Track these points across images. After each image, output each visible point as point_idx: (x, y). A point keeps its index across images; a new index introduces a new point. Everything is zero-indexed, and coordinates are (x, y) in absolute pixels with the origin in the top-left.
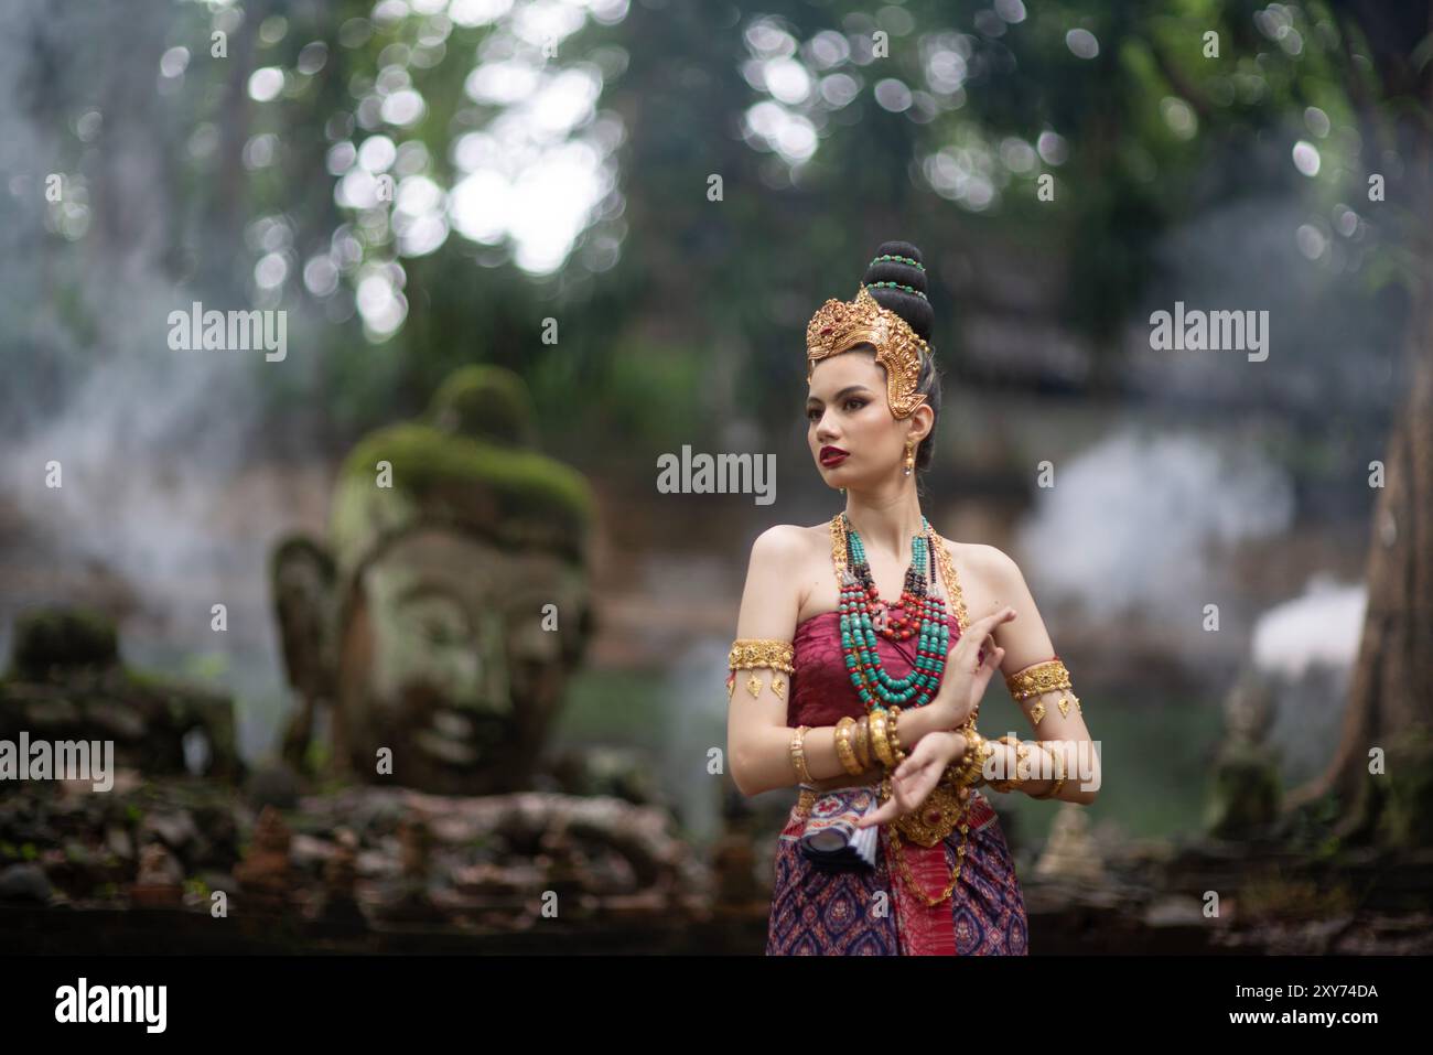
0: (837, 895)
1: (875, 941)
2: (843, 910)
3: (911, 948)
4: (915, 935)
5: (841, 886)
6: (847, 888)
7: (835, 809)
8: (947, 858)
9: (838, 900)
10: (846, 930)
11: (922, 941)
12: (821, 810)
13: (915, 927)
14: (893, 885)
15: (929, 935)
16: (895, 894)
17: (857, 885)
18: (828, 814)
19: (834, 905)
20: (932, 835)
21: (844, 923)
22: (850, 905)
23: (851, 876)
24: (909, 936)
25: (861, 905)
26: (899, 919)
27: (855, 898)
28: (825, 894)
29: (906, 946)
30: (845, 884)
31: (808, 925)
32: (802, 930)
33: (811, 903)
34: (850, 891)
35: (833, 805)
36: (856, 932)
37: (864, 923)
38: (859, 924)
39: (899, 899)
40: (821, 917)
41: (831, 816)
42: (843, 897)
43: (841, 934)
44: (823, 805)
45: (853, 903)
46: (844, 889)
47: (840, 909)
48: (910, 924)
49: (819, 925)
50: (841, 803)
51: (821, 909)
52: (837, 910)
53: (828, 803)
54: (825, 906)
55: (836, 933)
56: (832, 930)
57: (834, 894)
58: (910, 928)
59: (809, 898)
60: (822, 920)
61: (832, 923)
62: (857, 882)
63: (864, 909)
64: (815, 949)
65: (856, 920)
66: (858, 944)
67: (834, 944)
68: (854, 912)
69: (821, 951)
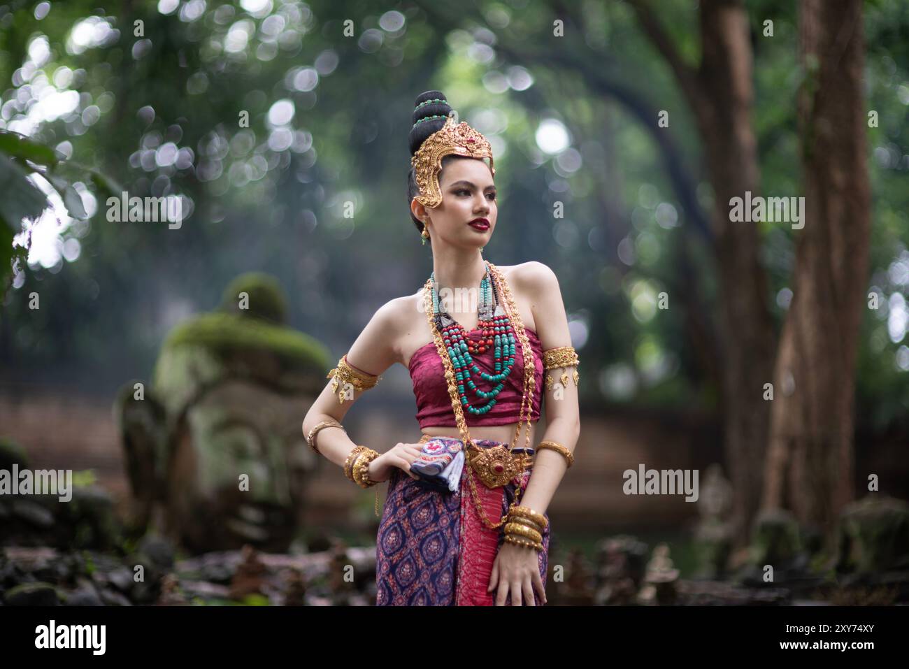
0: (424, 504)
1: (441, 539)
2: (426, 514)
3: (465, 549)
4: (470, 541)
5: (429, 499)
7: (438, 449)
8: (503, 500)
9: (424, 507)
11: (475, 547)
12: (429, 448)
13: (471, 536)
14: (463, 506)
16: (462, 512)
18: (433, 452)
19: (420, 510)
20: (495, 480)
21: (424, 523)
22: (430, 513)
23: (437, 494)
24: (465, 541)
25: (438, 514)
26: (462, 528)
28: (416, 501)
29: (463, 546)
30: (431, 499)
31: (399, 518)
32: (394, 521)
35: (438, 447)
36: (430, 530)
37: (436, 526)
38: (433, 525)
39: (464, 516)
40: (409, 516)
41: (434, 454)
42: (427, 506)
44: (432, 445)
45: (433, 511)
46: (429, 502)
47: (424, 513)
48: (468, 533)
50: (443, 446)
51: (410, 510)
52: (421, 513)
53: (435, 445)
54: (414, 509)
55: (417, 528)
56: (415, 525)
57: (422, 503)
58: (467, 536)
61: (416, 522)
62: (440, 500)
63: (439, 517)
64: (400, 535)
65: (432, 522)
66: (430, 538)
67: (415, 536)
68: (432, 517)
69: (405, 538)
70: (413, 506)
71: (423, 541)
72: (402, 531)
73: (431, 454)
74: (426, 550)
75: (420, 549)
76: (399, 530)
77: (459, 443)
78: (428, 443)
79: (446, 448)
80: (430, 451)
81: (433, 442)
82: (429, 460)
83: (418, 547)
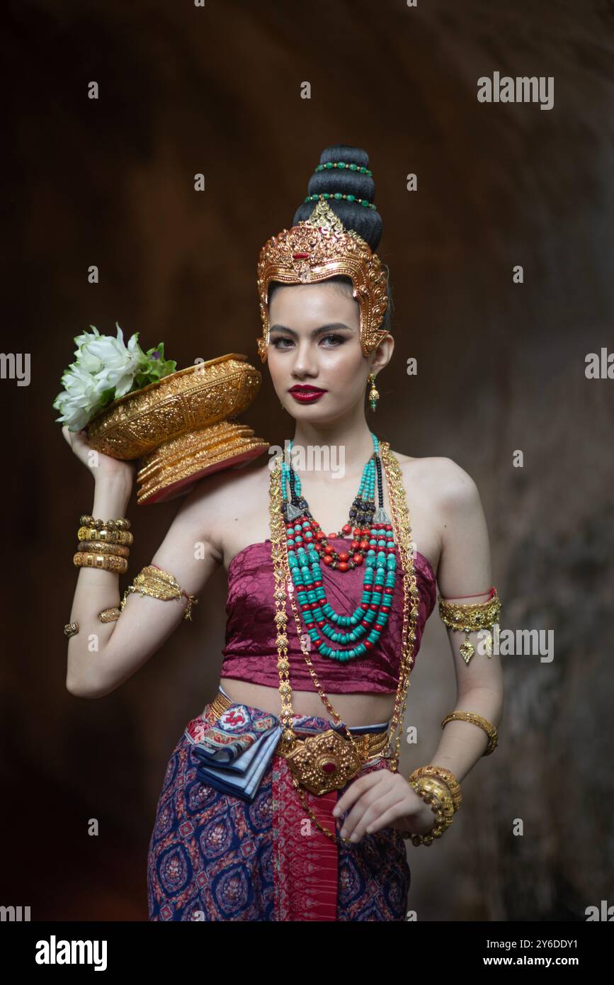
0: (217, 820)
1: (244, 876)
6: (229, 815)
7: (240, 724)
9: (217, 825)
10: (218, 858)
12: (228, 721)
15: (308, 879)
17: (238, 816)
18: (232, 727)
20: (322, 783)
22: (227, 834)
25: (238, 837)
27: (234, 828)
32: (174, 841)
33: (190, 819)
34: (231, 819)
35: (240, 718)
36: (227, 863)
37: (236, 856)
38: (231, 855)
40: (197, 836)
41: (233, 731)
42: (222, 823)
43: (213, 860)
44: (232, 714)
45: (230, 833)
49: (193, 843)
50: (247, 719)
52: (214, 835)
53: (237, 715)
56: (205, 853)
57: (214, 818)
59: (188, 814)
60: (198, 840)
62: (241, 815)
63: (240, 843)
64: (185, 865)
65: (230, 850)
66: (226, 875)
67: (205, 869)
68: (229, 843)
69: (191, 870)
70: (202, 821)
71: (217, 879)
72: (188, 859)
73: (228, 731)
74: (222, 893)
75: (213, 890)
76: (182, 856)
77: (271, 719)
78: (228, 712)
79: (252, 722)
80: (227, 726)
81: (236, 710)
82: (223, 742)
83: (210, 887)
